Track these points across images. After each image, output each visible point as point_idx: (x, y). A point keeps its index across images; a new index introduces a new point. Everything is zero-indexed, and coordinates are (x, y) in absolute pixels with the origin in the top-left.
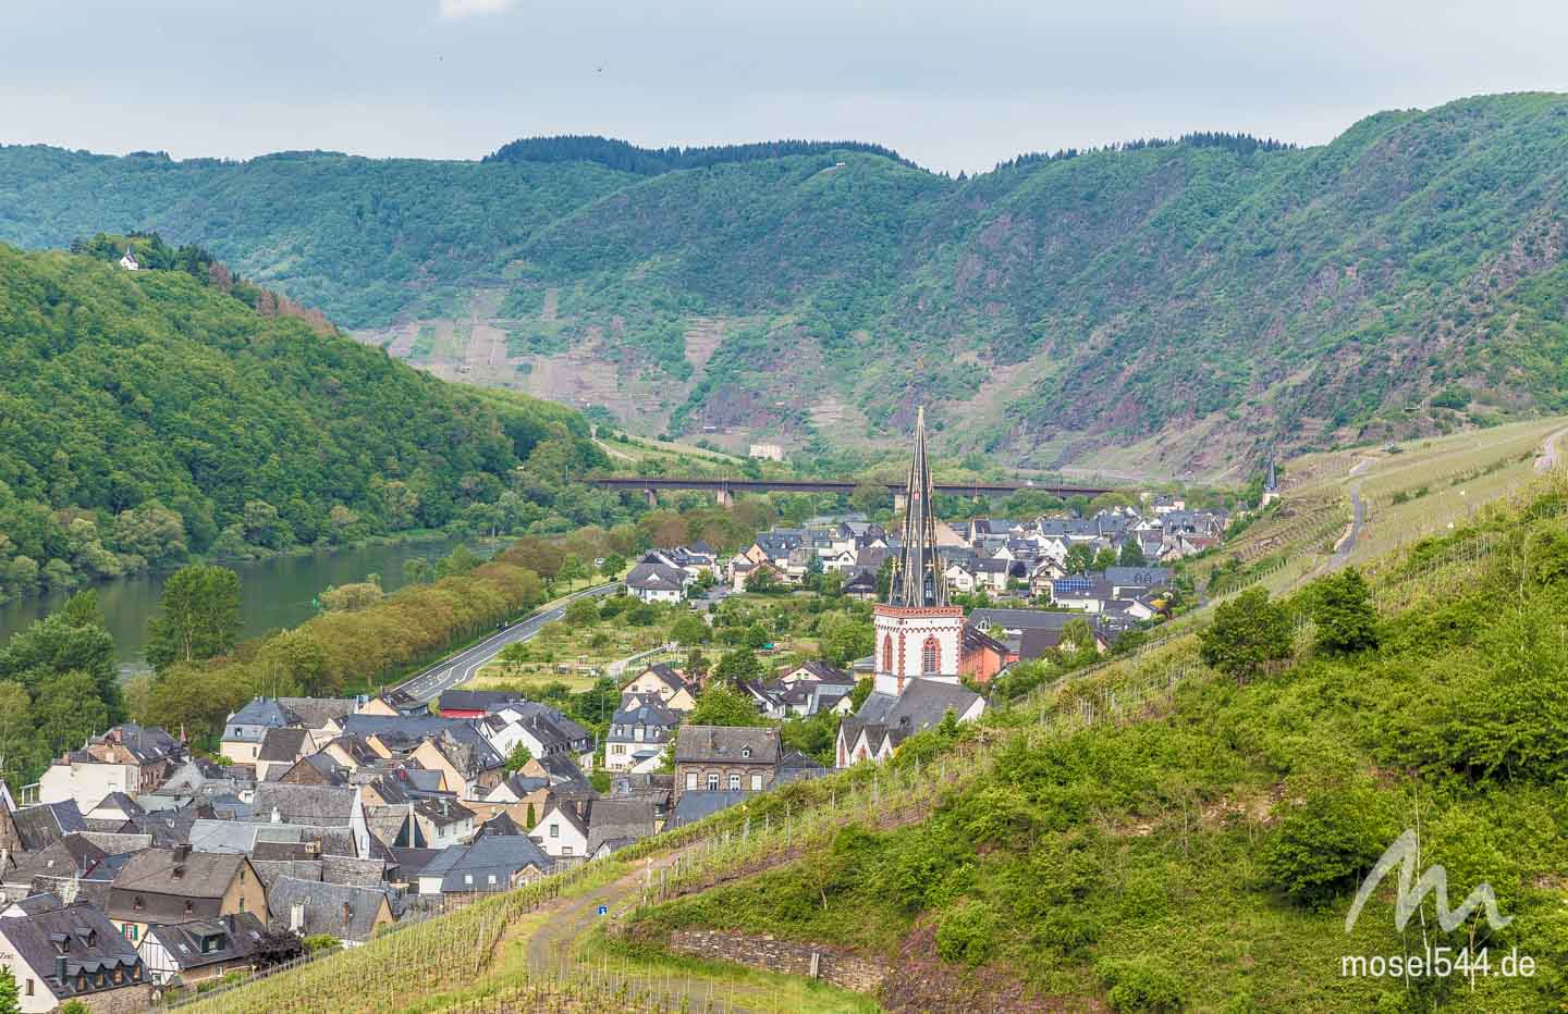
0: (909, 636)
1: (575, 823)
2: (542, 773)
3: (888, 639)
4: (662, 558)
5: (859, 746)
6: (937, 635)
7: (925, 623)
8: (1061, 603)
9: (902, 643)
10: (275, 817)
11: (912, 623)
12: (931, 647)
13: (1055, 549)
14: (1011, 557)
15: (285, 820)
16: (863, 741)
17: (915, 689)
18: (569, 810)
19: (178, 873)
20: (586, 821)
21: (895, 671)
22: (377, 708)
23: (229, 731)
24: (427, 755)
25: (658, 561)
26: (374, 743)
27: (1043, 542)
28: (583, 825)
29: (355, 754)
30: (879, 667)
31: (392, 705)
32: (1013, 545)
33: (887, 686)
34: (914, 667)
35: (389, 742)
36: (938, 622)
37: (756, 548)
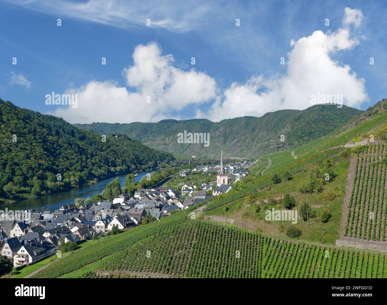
0: (221, 179)
1: (181, 203)
2: (175, 197)
3: (219, 179)
4: (184, 170)
5: (216, 193)
6: (225, 179)
7: (223, 177)
8: (233, 174)
9: (221, 180)
10: (145, 204)
11: (222, 177)
12: (224, 180)
13: (232, 168)
14: (226, 169)
15: (146, 204)
16: (216, 192)
17: (222, 186)
18: (181, 202)
19: (136, 211)
20: (183, 203)
21: (220, 183)
22: (153, 190)
23: (135, 193)
24: (161, 196)
25: (183, 171)
26: (154, 194)
27: (230, 167)
28: (182, 203)
29: (152, 196)
30: (218, 183)
31: (155, 190)
32: (227, 167)
33: (219, 185)
34: (222, 183)
35: (156, 194)
36: (225, 177)
37: (195, 169)
